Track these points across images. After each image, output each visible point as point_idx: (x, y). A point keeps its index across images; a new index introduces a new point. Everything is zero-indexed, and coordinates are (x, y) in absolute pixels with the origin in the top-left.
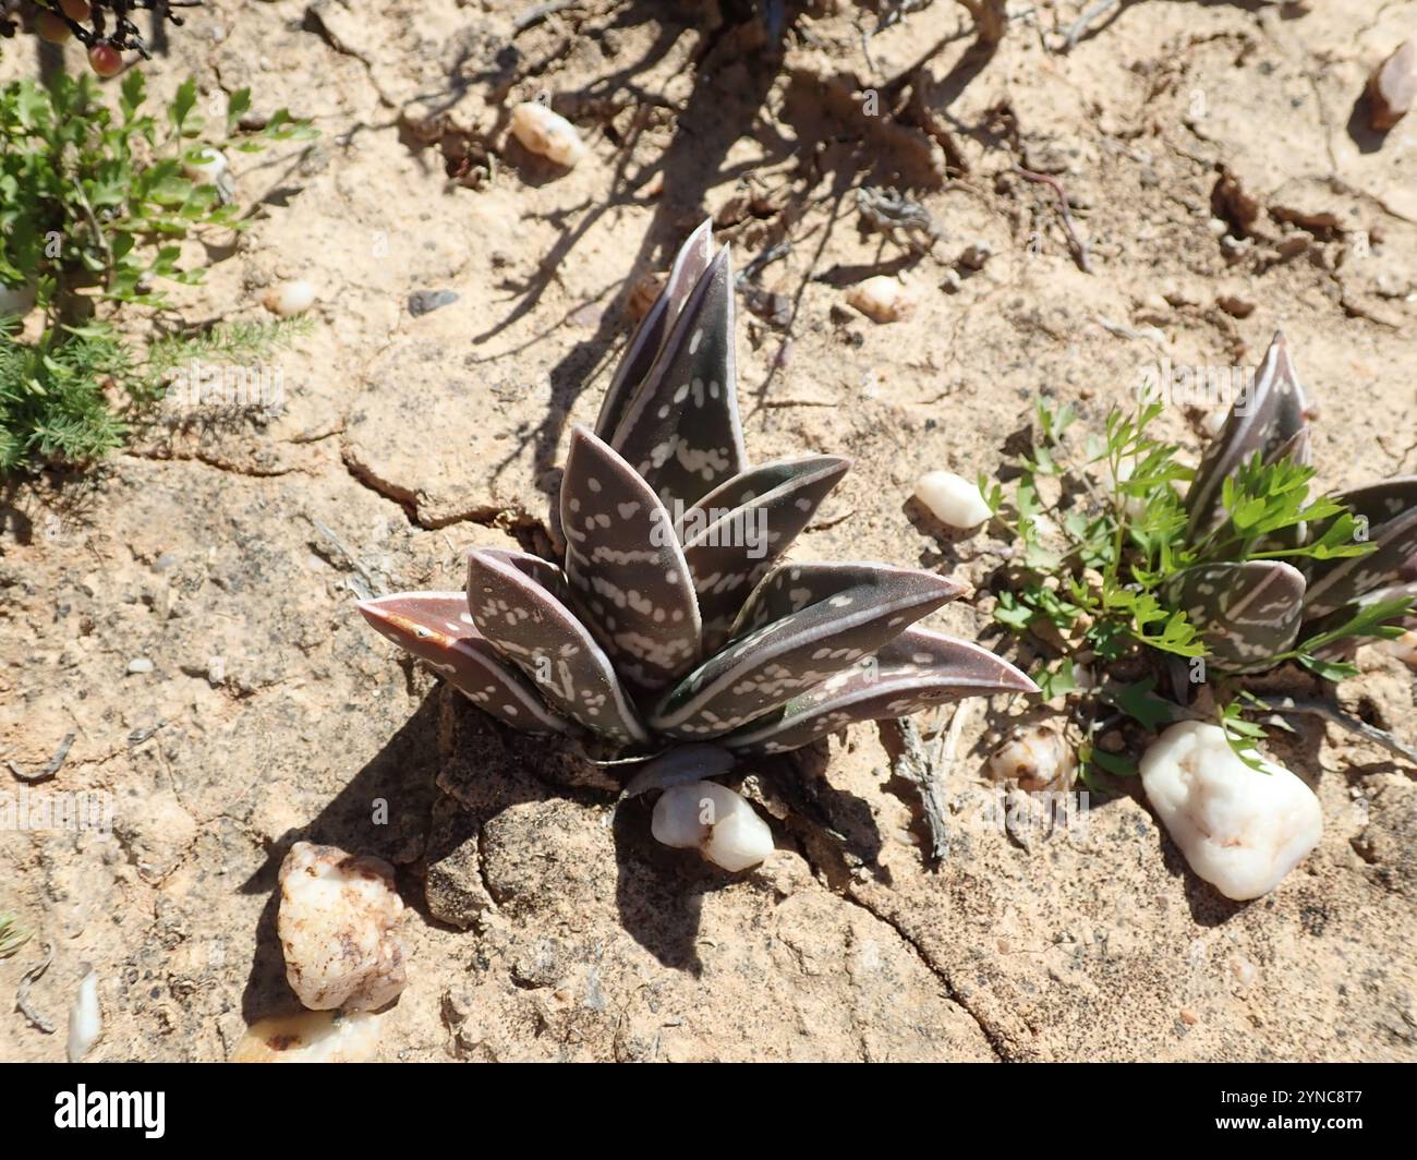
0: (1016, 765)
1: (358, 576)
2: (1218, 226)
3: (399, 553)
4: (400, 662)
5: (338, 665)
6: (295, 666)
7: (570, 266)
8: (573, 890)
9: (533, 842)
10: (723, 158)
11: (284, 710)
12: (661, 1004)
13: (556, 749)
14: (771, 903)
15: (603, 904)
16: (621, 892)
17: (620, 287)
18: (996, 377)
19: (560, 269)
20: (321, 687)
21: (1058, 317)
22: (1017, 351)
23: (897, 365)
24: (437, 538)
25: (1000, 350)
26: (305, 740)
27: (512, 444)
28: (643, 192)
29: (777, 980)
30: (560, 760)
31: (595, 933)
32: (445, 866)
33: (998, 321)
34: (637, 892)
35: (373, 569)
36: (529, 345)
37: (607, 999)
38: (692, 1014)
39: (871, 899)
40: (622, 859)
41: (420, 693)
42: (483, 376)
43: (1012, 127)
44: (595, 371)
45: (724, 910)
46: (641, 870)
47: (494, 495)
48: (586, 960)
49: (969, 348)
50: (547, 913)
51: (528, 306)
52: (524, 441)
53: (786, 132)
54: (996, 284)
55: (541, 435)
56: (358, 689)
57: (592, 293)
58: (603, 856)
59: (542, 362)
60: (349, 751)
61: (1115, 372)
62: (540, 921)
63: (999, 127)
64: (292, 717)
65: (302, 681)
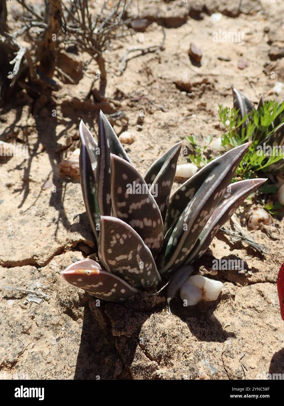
0: (257, 221)
1: (30, 295)
2: (184, 93)
3: (40, 279)
4: (65, 313)
5: (43, 329)
6: (26, 340)
7: (33, 175)
8: (178, 341)
9: (156, 333)
10: (56, 133)
11: (33, 358)
12: (233, 354)
13: (141, 299)
14: (233, 301)
15: (190, 338)
16: (192, 330)
17: (52, 173)
18: (168, 142)
19: (30, 178)
20: (42, 341)
21: (171, 122)
22: (168, 134)
23: (143, 151)
24: (50, 266)
25: (164, 136)
26: (48, 363)
27: (54, 226)
28: (39, 150)
29: (255, 320)
30: (144, 301)
31: (195, 349)
32: (136, 363)
33: (157, 131)
34: (196, 326)
35: (35, 289)
36: (36, 201)
37: (216, 367)
38: (244, 349)
39: (257, 279)
40: (184, 320)
41: (80, 316)
42: (30, 214)
43: (123, 94)
44: (63, 196)
45: (223, 313)
46: (192, 319)
47: (59, 243)
48: (199, 360)
49: (156, 139)
50: (176, 355)
51: (27, 192)
52: (57, 223)
53: (67, 120)
54: (150, 124)
55: (61, 219)
56: (56, 332)
57: (45, 178)
58: (178, 323)
59: (44, 202)
60: (68, 354)
61: (193, 127)
62: (176, 359)
63: (120, 96)
64: (38, 358)
65: (33, 344)
